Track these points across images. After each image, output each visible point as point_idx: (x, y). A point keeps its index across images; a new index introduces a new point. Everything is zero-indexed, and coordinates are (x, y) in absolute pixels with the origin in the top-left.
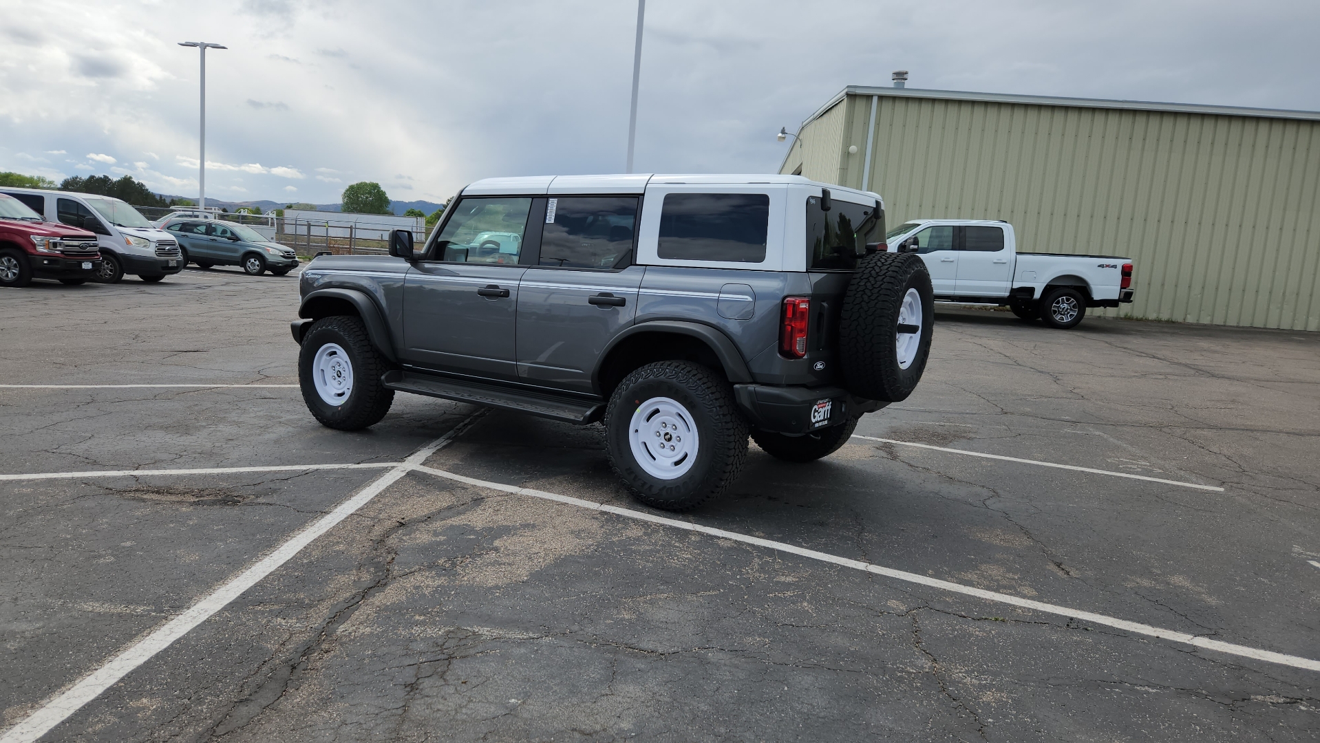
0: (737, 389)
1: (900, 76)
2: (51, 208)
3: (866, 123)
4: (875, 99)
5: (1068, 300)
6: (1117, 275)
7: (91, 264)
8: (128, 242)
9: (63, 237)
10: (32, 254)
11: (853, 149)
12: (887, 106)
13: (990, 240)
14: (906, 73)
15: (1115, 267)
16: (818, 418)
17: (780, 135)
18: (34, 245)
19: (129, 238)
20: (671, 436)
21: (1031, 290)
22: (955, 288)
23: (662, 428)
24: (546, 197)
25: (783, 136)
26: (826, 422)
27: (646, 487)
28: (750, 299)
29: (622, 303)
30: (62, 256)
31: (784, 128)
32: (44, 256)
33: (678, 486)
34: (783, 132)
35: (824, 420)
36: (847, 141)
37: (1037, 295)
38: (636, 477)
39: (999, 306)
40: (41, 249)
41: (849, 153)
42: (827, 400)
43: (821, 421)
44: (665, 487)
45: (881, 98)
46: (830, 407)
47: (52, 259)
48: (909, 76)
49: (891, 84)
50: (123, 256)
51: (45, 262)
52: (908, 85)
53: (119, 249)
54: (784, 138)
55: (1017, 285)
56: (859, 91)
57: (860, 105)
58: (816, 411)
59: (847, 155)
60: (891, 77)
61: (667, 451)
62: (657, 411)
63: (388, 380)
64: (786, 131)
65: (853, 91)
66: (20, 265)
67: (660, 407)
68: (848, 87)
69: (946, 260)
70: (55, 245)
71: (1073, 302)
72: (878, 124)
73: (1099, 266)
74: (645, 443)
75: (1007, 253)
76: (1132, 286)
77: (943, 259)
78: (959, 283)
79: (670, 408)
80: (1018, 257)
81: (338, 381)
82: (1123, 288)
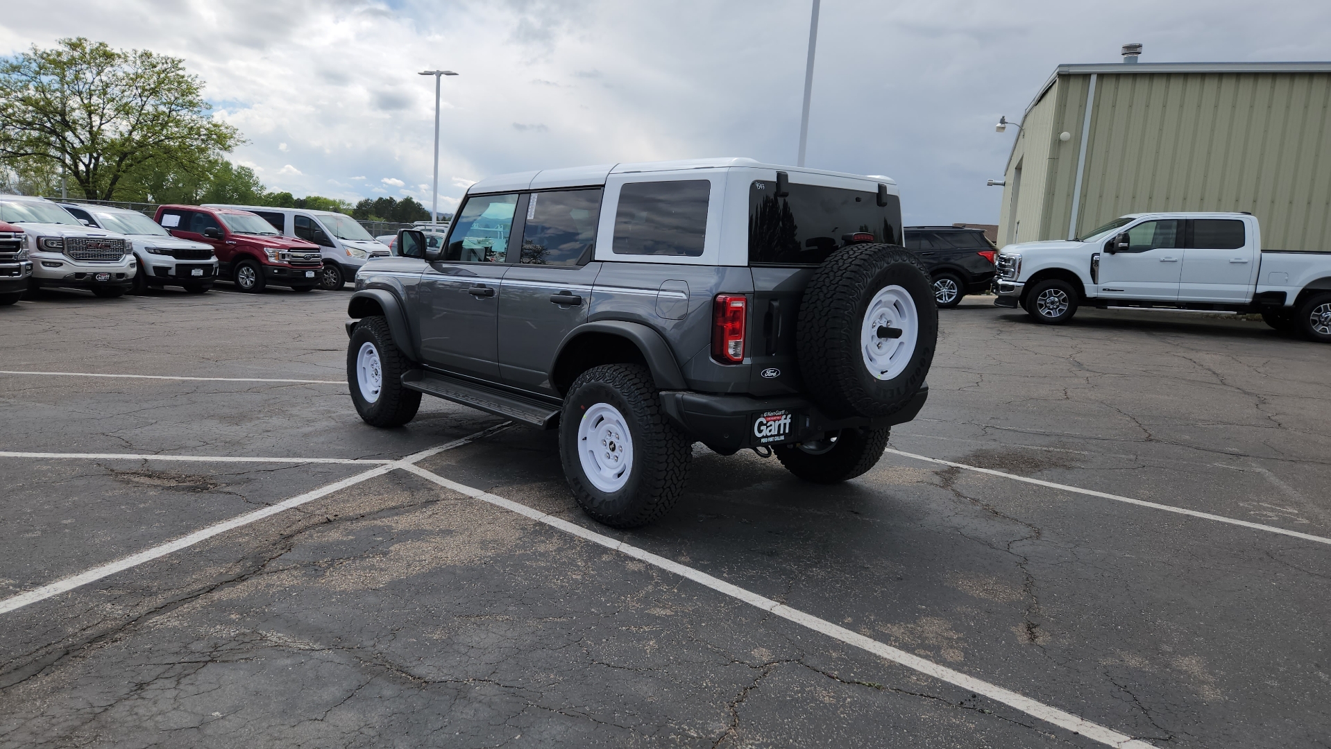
0: (663, 396)
1: (1132, 50)
2: (289, 224)
3: (1083, 106)
4: (1094, 78)
7: (313, 273)
8: (348, 254)
9: (290, 249)
10: (265, 264)
11: (1065, 135)
12: (1109, 85)
13: (1230, 235)
14: (1140, 46)
16: (765, 432)
17: (999, 125)
18: (267, 257)
19: (351, 251)
20: (614, 445)
21: (1282, 296)
22: (1179, 292)
23: (608, 437)
24: (529, 192)
25: (1003, 126)
26: (782, 438)
27: (589, 499)
28: (684, 297)
29: (578, 301)
30: (290, 266)
31: (1003, 117)
32: (274, 265)
33: (614, 500)
34: (1003, 121)
35: (779, 434)
36: (1059, 126)
37: (1290, 301)
38: (581, 487)
39: (1237, 314)
40: (272, 260)
41: (1060, 141)
42: (783, 412)
43: (771, 436)
44: (604, 500)
45: (1101, 76)
46: (788, 421)
47: (282, 269)
48: (1143, 50)
49: (1121, 60)
50: (344, 265)
51: (276, 271)
52: (1141, 59)
53: (341, 260)
54: (1004, 128)
55: (1262, 289)
56: (1072, 70)
57: (1075, 87)
58: (761, 424)
59: (1057, 143)
60: (1120, 50)
61: (611, 462)
62: (602, 419)
63: (406, 379)
64: (1006, 121)
65: (1065, 70)
66: (256, 274)
67: (604, 414)
68: (1060, 66)
69: (1166, 259)
70: (284, 256)
72: (1097, 106)
74: (592, 452)
75: (1249, 250)
77: (1162, 259)
78: (1184, 286)
79: (611, 413)
80: (1264, 255)
81: (376, 379)
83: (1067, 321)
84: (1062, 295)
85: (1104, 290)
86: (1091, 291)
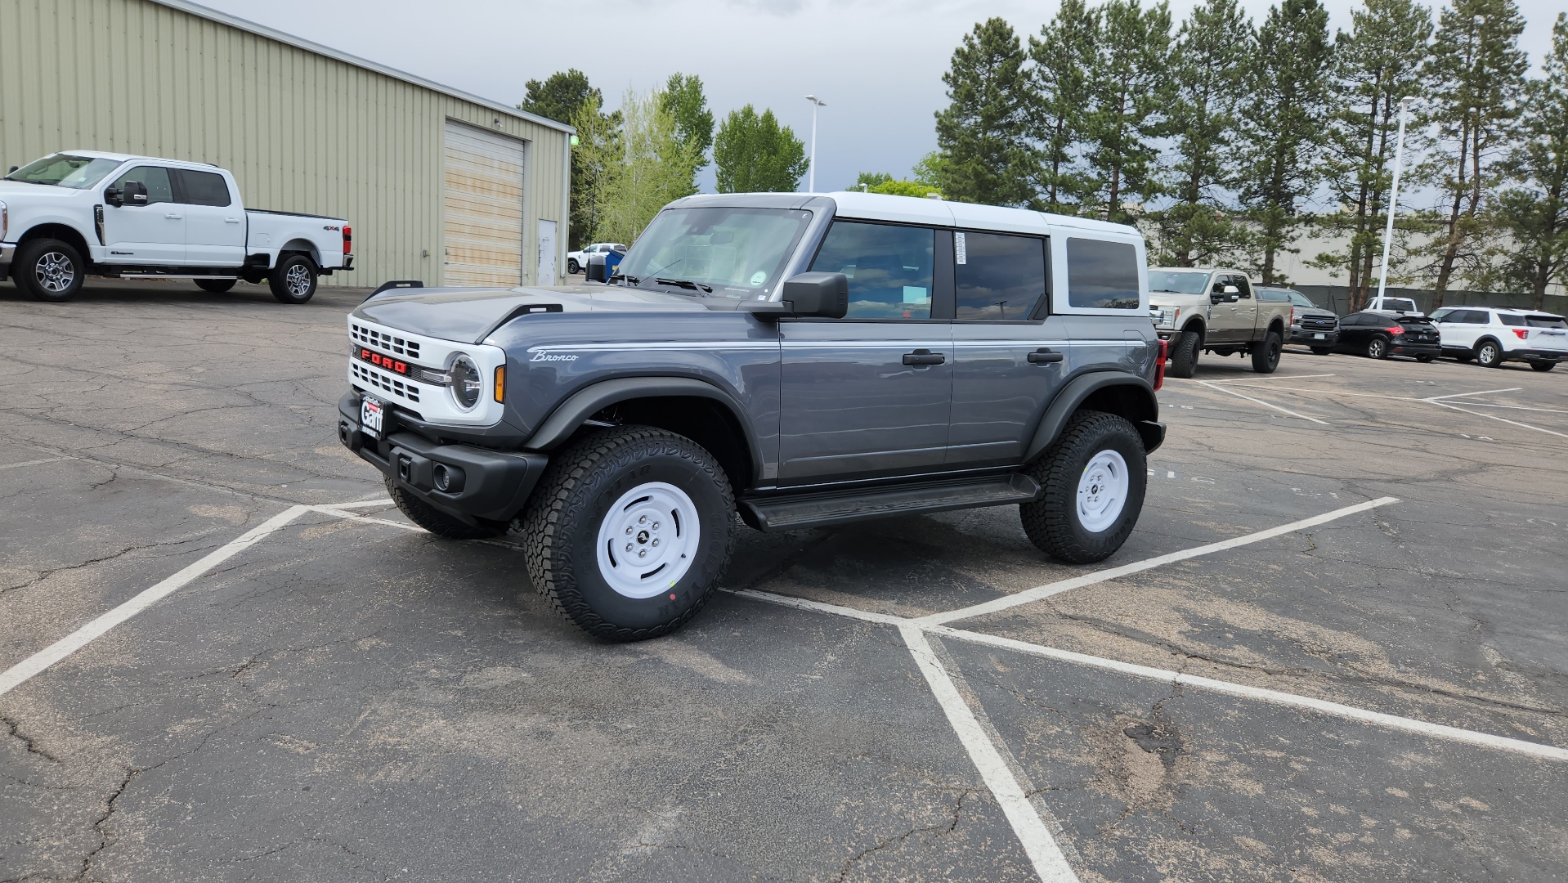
5: (300, 269)
6: (339, 236)
13: (211, 191)
15: (337, 229)
20: (1096, 487)
21: (265, 258)
22: (186, 255)
23: (1091, 482)
24: (953, 230)
29: (1060, 358)
37: (273, 264)
39: (236, 279)
44: (1095, 540)
55: (252, 251)
61: (1092, 504)
67: (1099, 461)
69: (171, 216)
71: (305, 271)
73: (325, 228)
75: (235, 210)
76: (353, 251)
77: (168, 216)
78: (189, 248)
79: (1106, 459)
80: (250, 214)
81: (638, 551)
82: (345, 254)
83: (77, 295)
84: (65, 260)
85: (113, 253)
86: (99, 255)
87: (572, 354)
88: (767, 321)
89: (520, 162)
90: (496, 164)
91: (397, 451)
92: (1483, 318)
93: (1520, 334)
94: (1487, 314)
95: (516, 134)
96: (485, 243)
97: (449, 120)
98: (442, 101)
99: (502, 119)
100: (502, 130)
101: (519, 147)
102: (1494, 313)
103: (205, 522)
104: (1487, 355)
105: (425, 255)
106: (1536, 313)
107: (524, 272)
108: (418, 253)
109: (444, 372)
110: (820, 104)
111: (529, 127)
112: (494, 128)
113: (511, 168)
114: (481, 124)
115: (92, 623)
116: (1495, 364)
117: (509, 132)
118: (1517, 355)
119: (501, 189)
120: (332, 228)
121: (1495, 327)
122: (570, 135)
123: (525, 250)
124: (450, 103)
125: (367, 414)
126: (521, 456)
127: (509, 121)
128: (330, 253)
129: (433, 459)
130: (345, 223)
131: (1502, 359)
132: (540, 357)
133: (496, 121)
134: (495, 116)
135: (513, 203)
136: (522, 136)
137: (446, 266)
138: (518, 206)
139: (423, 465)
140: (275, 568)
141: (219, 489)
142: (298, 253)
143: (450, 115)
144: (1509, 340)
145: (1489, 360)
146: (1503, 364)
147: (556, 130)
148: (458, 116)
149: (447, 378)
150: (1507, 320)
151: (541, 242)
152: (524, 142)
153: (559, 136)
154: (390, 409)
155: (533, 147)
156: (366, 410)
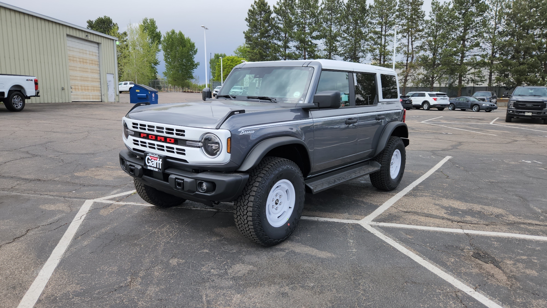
5: (18, 97)
15: (32, 80)
20: (393, 163)
21: (3, 93)
24: (352, 72)
37: (6, 96)
61: (392, 169)
71: (20, 98)
73: (27, 80)
76: (39, 89)
81: (276, 208)
82: (36, 90)
87: (252, 130)
88: (305, 111)
89: (97, 52)
90: (88, 52)
91: (173, 176)
92: (423, 95)
93: (435, 99)
94: (425, 93)
95: (95, 41)
96: (86, 83)
97: (68, 35)
98: (65, 28)
99: (89, 35)
100: (89, 39)
101: (96, 46)
102: (427, 93)
103: (53, 213)
104: (426, 106)
105: (63, 89)
106: (439, 93)
107: (103, 94)
108: (60, 88)
109: (200, 142)
110: (206, 29)
111: (100, 38)
112: (86, 38)
113: (94, 54)
114: (81, 37)
115: (42, 271)
116: (428, 109)
117: (92, 40)
118: (434, 106)
119: (91, 62)
120: (30, 80)
121: (427, 98)
122: (116, 41)
123: (102, 86)
124: (68, 29)
125: (149, 161)
126: (238, 175)
127: (92, 35)
128: (30, 90)
129: (196, 179)
130: (35, 78)
131: (430, 107)
132: (243, 133)
133: (87, 36)
134: (86, 34)
135: (96, 67)
136: (97, 41)
137: (72, 93)
138: (98, 69)
139: (191, 182)
140: (103, 230)
141: (46, 196)
142: (16, 91)
143: (68, 33)
144: (432, 102)
145: (427, 108)
146: (430, 109)
147: (110, 39)
148: (71, 34)
149: (200, 144)
150: (431, 95)
151: (108, 82)
152: (98, 44)
153: (112, 41)
154: (165, 159)
155: (102, 45)
156: (148, 159)
